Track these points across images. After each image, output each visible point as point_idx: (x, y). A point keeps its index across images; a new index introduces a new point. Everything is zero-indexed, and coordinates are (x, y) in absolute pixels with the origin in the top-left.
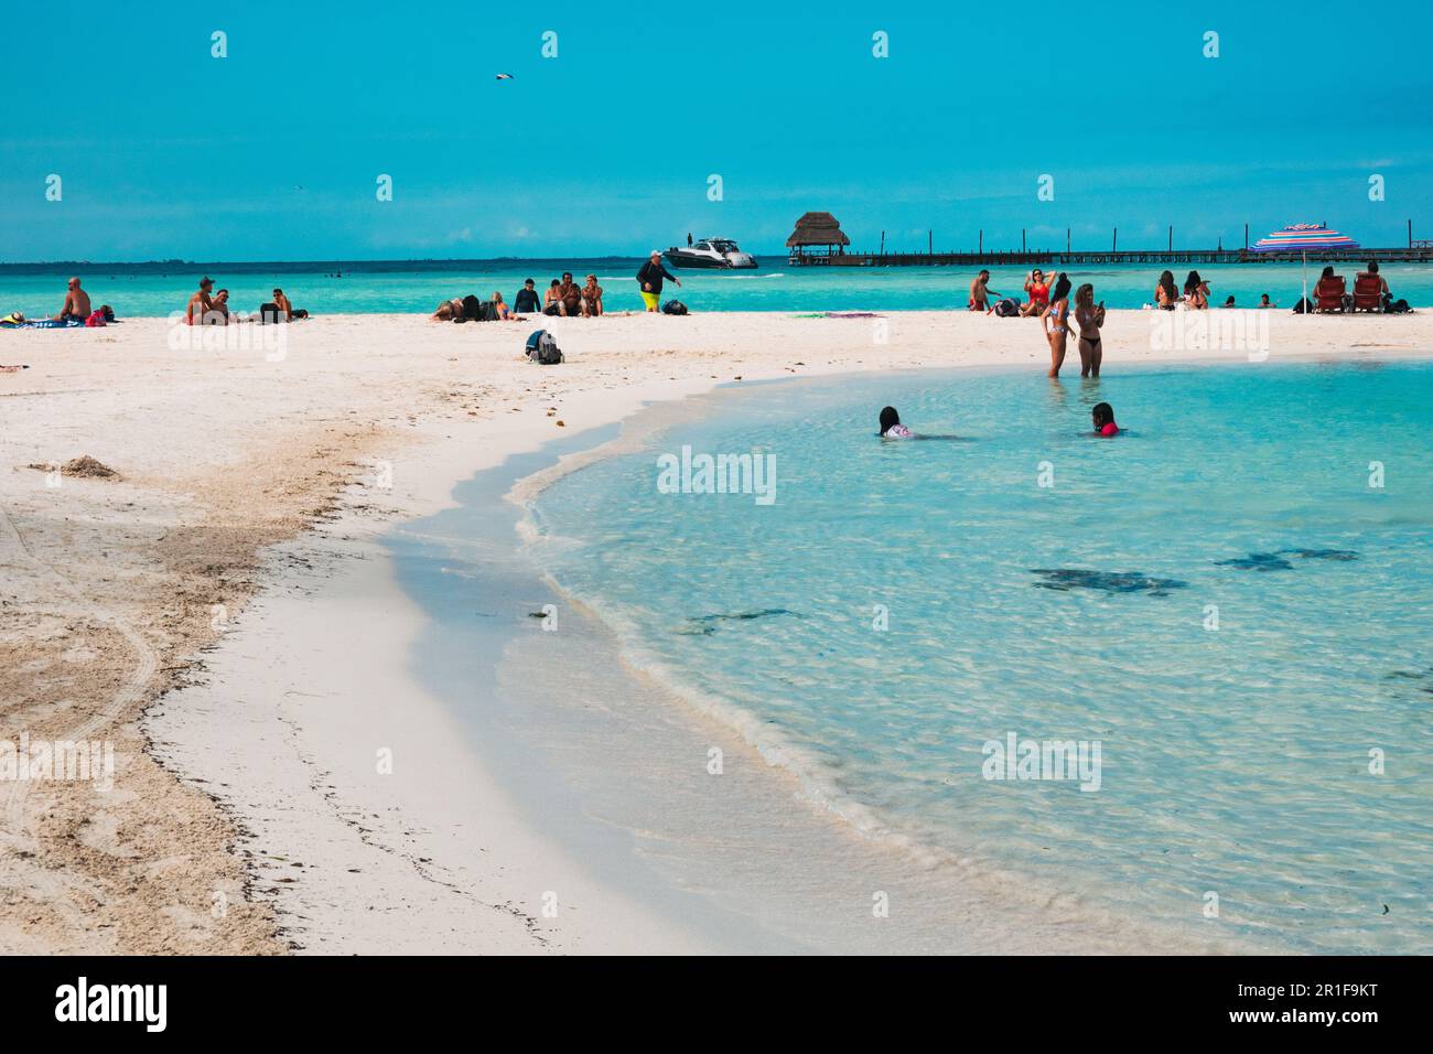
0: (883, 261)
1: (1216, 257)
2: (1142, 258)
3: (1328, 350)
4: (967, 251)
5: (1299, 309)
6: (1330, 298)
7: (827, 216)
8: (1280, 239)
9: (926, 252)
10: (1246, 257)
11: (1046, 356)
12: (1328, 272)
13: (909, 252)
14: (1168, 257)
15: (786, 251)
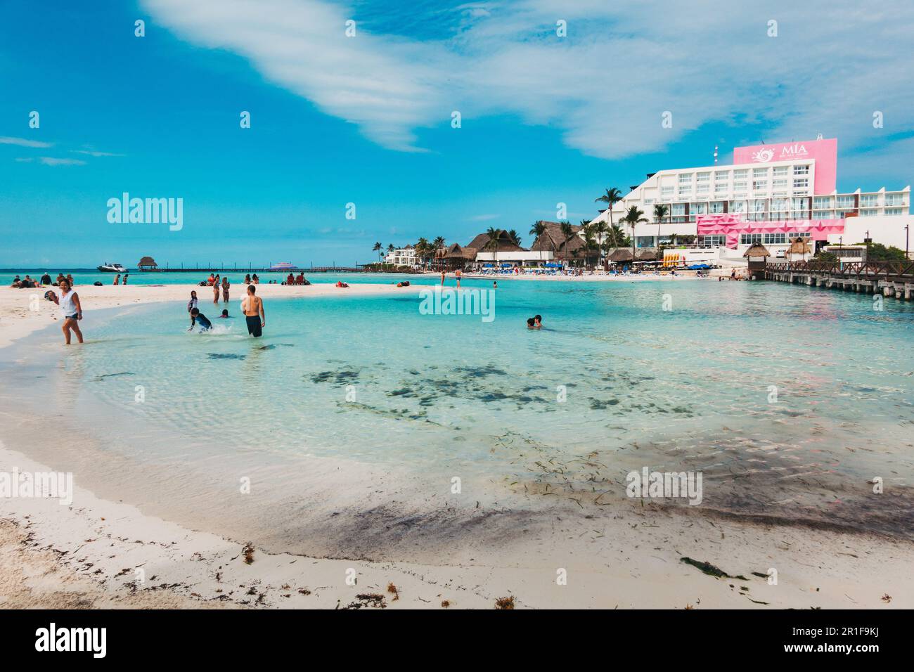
0: (168, 271)
1: (262, 270)
2: (243, 271)
3: (289, 294)
4: (193, 268)
5: (283, 284)
6: (291, 281)
7: (150, 258)
8: (277, 266)
9: (181, 268)
10: (270, 271)
11: (213, 297)
12: (291, 274)
13: (176, 268)
14: (250, 270)
15: (137, 268)
